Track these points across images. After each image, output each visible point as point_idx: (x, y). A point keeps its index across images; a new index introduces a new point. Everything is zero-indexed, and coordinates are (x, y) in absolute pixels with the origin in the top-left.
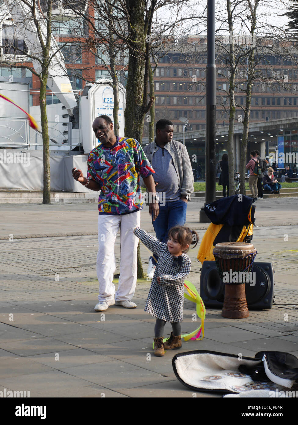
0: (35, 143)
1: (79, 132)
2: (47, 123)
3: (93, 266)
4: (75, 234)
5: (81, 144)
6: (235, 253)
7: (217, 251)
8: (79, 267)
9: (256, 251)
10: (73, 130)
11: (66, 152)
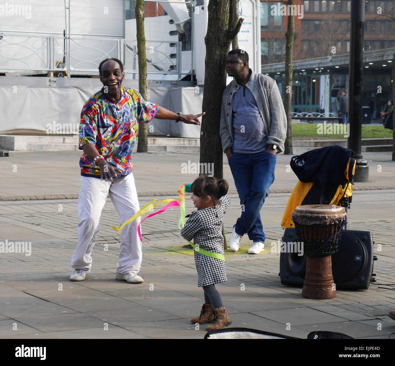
0: (133, 70)
1: (191, 55)
2: (145, 43)
3: (168, 233)
4: (165, 194)
5: (193, 71)
6: (318, 218)
7: (296, 215)
8: (149, 234)
9: (346, 216)
10: (183, 53)
11: (173, 83)
